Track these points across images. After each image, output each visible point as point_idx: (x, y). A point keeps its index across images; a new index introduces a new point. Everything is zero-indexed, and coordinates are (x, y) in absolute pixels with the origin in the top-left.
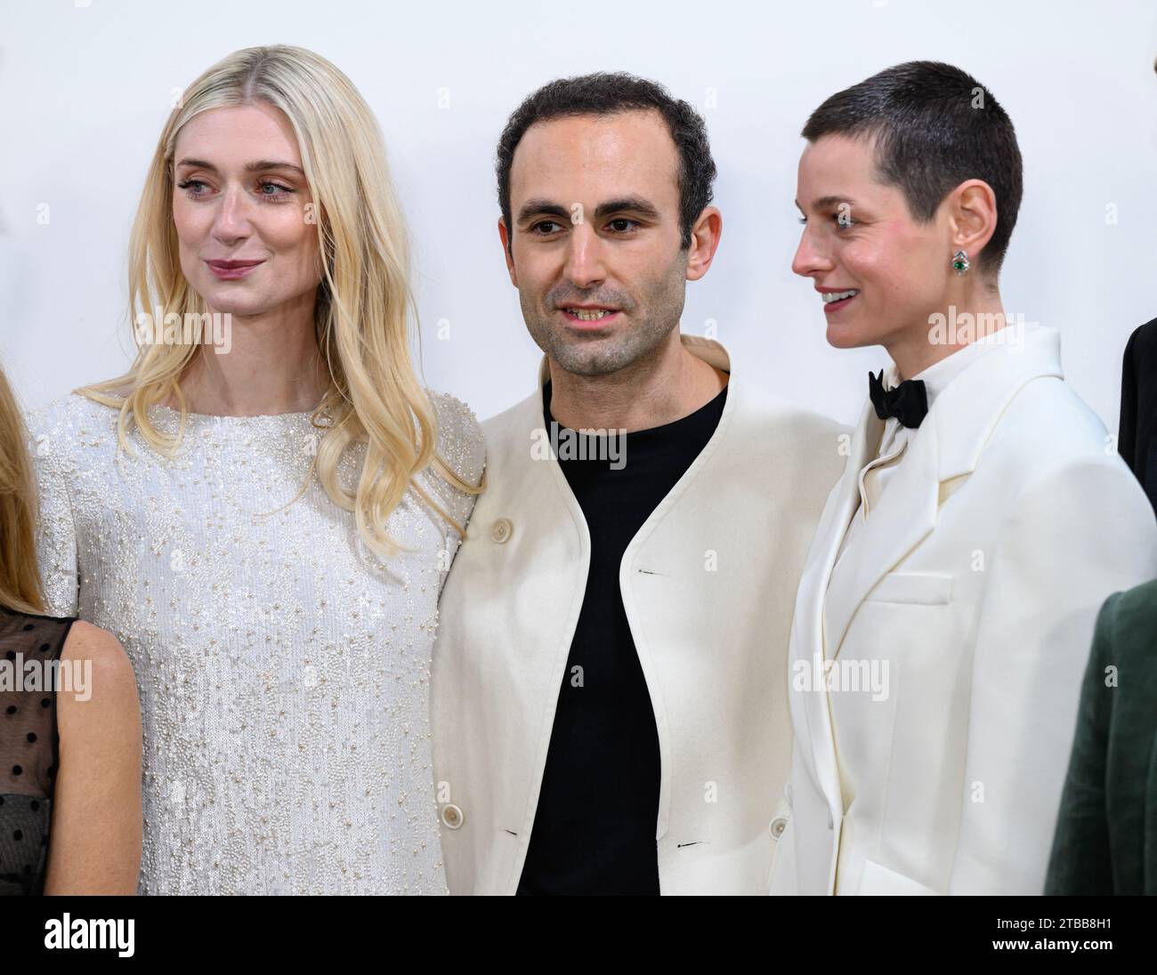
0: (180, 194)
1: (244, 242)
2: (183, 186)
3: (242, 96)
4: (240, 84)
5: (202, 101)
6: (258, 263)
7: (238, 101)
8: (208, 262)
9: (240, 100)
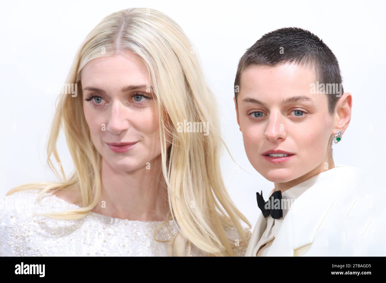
0: (87, 105)
1: (126, 132)
2: (88, 100)
3: (115, 49)
4: (112, 42)
5: (92, 53)
6: (134, 143)
7: (112, 52)
8: (108, 144)
9: (113, 51)
